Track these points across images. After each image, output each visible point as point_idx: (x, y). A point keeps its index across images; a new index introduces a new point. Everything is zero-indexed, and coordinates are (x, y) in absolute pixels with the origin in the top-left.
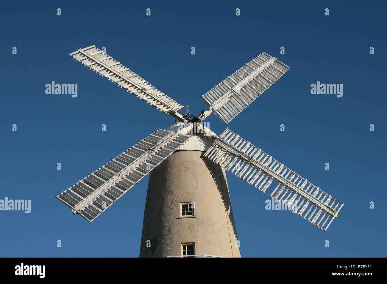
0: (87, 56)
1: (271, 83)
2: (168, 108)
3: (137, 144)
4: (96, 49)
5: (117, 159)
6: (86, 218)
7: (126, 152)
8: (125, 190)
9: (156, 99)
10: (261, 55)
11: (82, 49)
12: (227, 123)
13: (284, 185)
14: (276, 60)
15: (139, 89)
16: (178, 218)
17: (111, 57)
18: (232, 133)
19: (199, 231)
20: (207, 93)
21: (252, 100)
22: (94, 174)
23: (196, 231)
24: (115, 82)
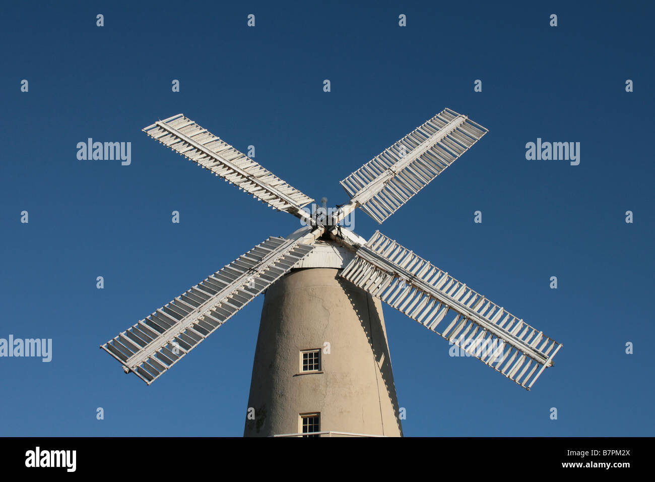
0: (168, 131)
1: (456, 156)
2: (286, 203)
3: (233, 262)
4: (185, 119)
5: (200, 287)
6: (142, 377)
7: (215, 274)
8: (205, 333)
9: (269, 190)
10: (442, 112)
11: (161, 120)
12: (380, 222)
13: (466, 317)
14: (466, 120)
15: (243, 176)
16: (297, 375)
17: (206, 130)
18: (386, 238)
19: (328, 393)
20: (348, 178)
21: (424, 184)
22: (162, 310)
23: (323, 394)
24: (207, 167)
